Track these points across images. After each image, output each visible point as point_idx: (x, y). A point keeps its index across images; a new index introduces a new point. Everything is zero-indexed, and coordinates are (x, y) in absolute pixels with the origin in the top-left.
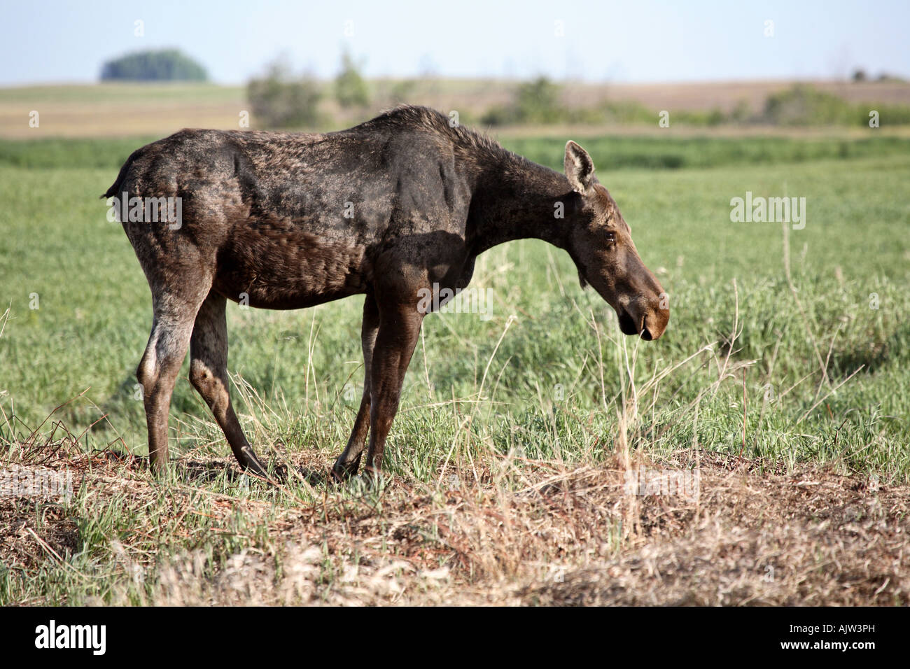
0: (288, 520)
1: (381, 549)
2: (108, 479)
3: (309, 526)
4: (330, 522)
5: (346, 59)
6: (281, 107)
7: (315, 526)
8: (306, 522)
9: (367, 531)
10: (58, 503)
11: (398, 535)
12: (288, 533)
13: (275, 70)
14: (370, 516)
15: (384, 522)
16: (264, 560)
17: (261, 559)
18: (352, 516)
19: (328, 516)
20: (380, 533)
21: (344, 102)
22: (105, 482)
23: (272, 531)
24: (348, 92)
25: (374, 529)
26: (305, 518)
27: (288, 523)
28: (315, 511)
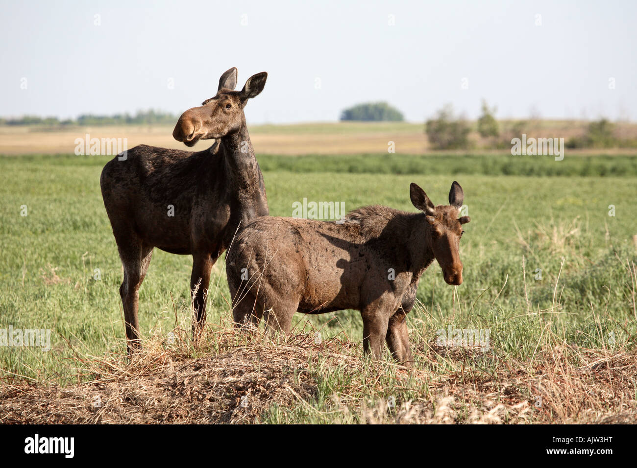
0: (442, 382)
1: (497, 400)
2: (336, 355)
3: (454, 385)
4: (466, 383)
5: (485, 109)
6: (446, 137)
7: (457, 385)
8: (452, 383)
9: (488, 389)
10: (307, 369)
11: (507, 392)
12: (441, 389)
13: (443, 115)
14: (490, 380)
15: (498, 384)
16: (427, 405)
17: (425, 404)
18: (479, 380)
19: (465, 380)
20: (496, 391)
21: (484, 134)
22: (334, 357)
23: (431, 388)
24: (486, 127)
25: (492, 388)
26: (451, 381)
27: (441, 384)
28: (457, 377)
